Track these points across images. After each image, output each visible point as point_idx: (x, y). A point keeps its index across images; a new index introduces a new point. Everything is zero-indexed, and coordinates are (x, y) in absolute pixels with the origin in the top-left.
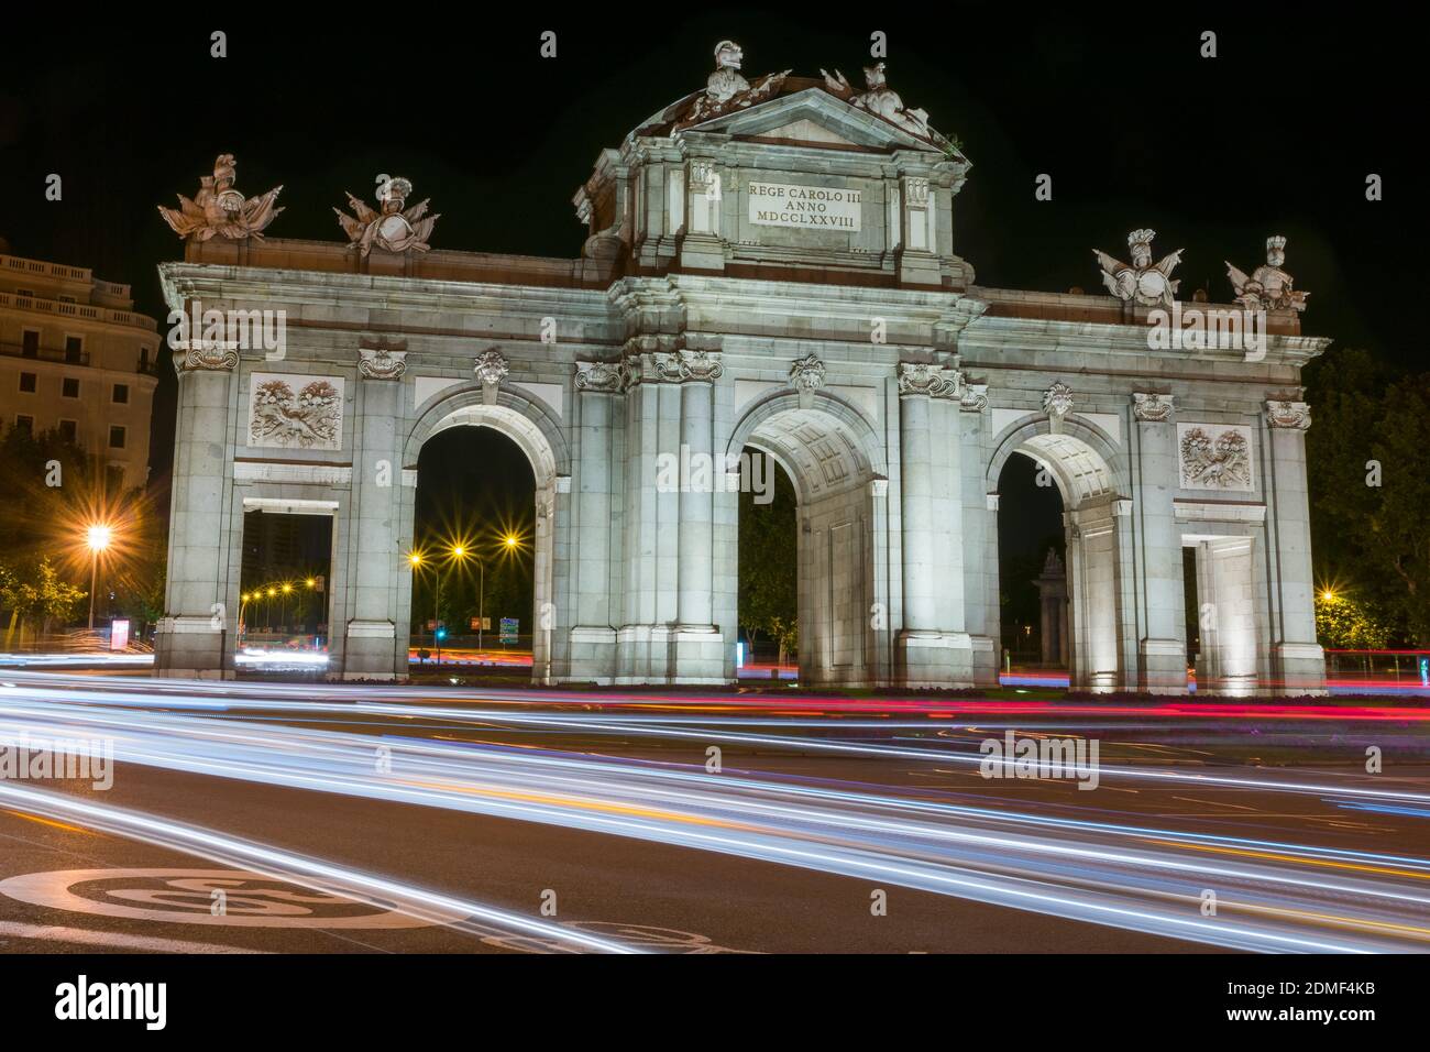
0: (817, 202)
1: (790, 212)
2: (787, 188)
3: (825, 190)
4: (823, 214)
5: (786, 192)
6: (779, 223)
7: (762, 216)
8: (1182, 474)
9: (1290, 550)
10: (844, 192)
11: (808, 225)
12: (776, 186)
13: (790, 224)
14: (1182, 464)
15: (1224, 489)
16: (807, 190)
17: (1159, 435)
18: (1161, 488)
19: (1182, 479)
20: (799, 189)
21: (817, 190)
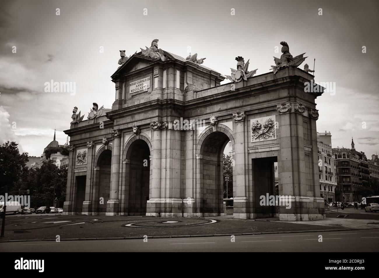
0: (141, 83)
1: (136, 88)
2: (136, 82)
3: (143, 79)
4: (142, 86)
5: (136, 83)
6: (135, 91)
7: (132, 91)
8: (252, 138)
9: (285, 159)
10: (147, 78)
11: (140, 90)
12: (134, 82)
13: (137, 91)
14: (252, 134)
15: (266, 140)
16: (139, 81)
17: (241, 125)
18: (241, 144)
19: (252, 140)
20: (138, 81)
21: (141, 80)
